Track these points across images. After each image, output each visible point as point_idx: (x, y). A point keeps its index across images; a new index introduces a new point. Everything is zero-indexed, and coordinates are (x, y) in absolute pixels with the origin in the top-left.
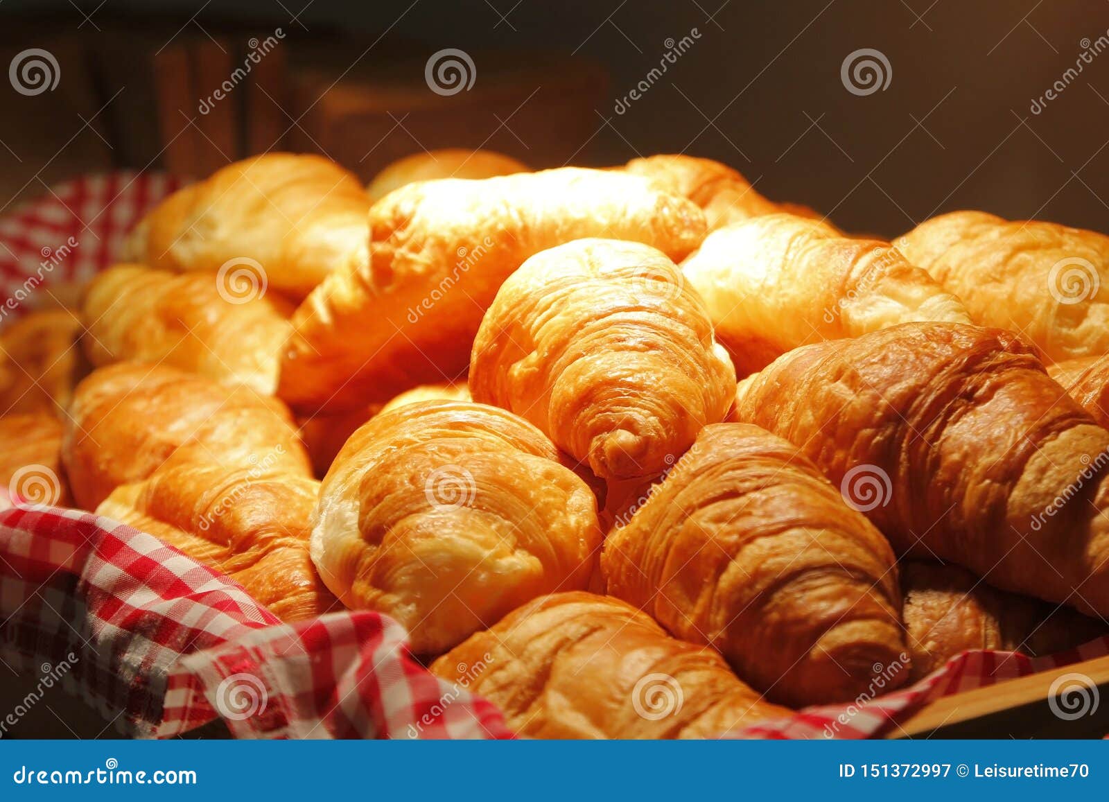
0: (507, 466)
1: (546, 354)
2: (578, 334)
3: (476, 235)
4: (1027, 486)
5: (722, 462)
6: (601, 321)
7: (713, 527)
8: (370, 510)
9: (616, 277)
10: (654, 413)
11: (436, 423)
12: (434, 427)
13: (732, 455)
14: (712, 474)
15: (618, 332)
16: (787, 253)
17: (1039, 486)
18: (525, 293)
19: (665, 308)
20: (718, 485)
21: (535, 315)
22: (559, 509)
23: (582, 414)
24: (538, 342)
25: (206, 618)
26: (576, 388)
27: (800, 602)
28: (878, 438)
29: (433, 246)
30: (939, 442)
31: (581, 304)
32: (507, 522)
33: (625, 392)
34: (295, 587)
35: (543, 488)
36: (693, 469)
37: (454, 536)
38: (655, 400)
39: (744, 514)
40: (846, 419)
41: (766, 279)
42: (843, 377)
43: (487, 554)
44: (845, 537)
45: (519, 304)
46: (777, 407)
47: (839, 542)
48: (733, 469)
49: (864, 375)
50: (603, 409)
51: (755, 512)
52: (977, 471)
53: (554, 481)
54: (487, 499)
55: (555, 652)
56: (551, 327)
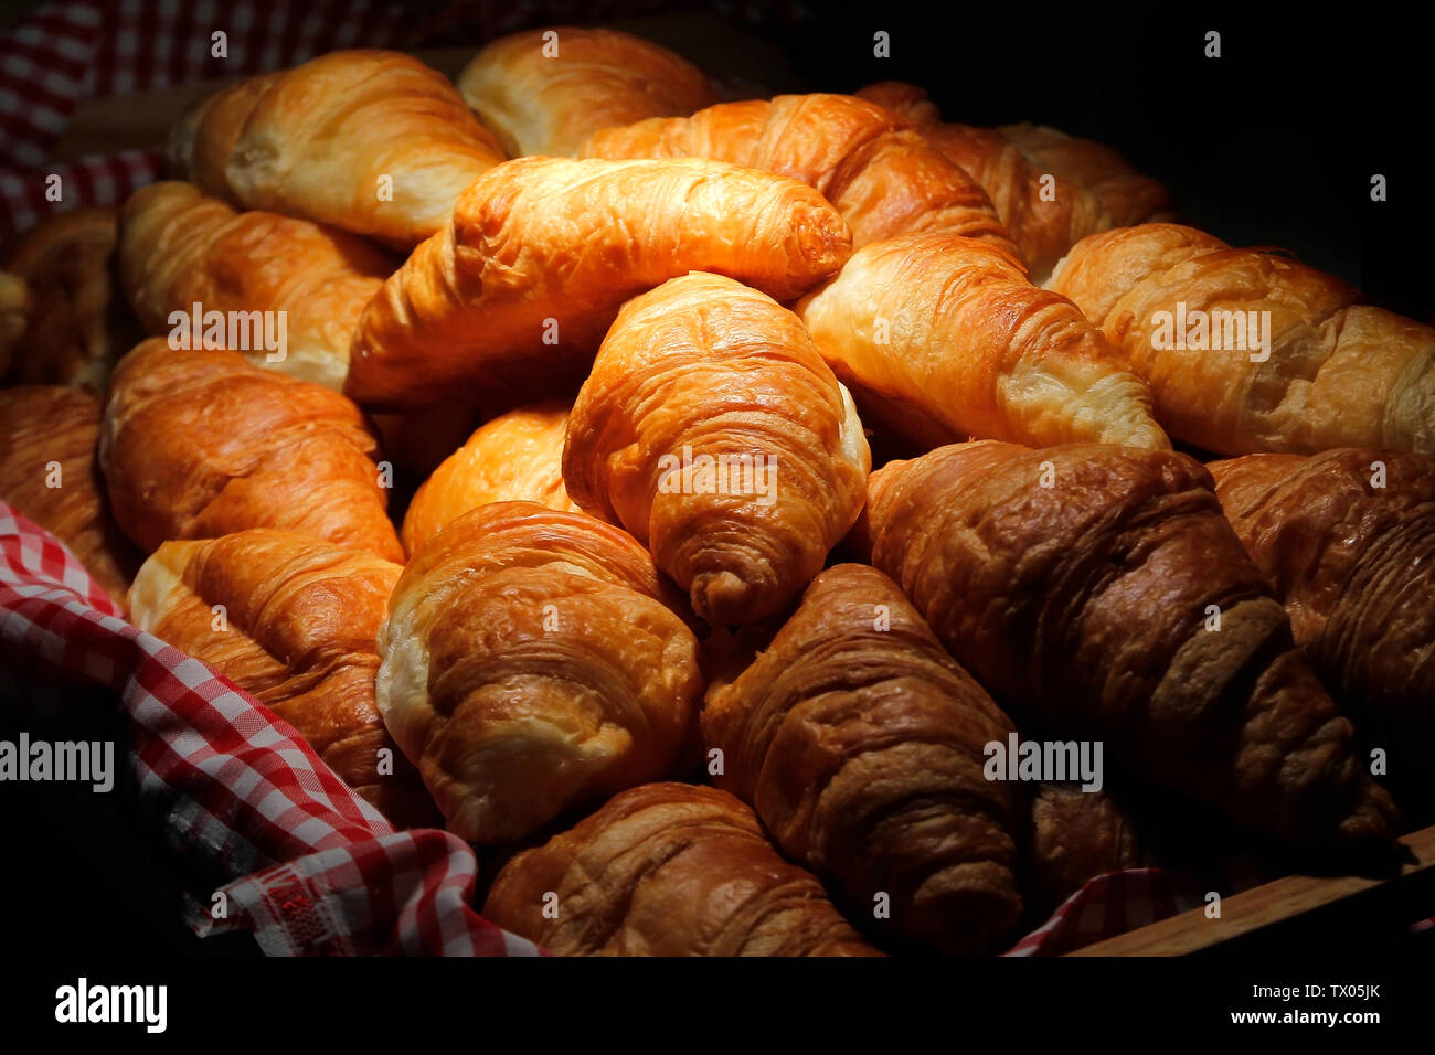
0: (594, 619)
1: (648, 453)
2: (685, 433)
3: (578, 249)
4: (1173, 684)
5: (834, 638)
6: (712, 421)
7: (817, 729)
8: (441, 673)
9: (733, 355)
10: (764, 554)
11: (520, 540)
12: (518, 545)
13: (844, 629)
14: (821, 652)
15: (728, 439)
16: (939, 305)
17: (1185, 685)
18: (626, 372)
19: (786, 408)
20: (827, 670)
21: (637, 400)
22: (653, 666)
23: (685, 545)
24: (641, 433)
25: (259, 792)
26: (679, 512)
27: (905, 835)
28: (1012, 609)
29: (528, 258)
30: (1080, 617)
31: (690, 395)
32: (593, 692)
33: (733, 525)
34: (360, 724)
35: (637, 642)
36: (801, 644)
37: (532, 718)
38: (766, 538)
39: (850, 714)
40: (978, 582)
41: (912, 337)
42: (979, 526)
43: (568, 738)
44: (961, 752)
45: (619, 385)
46: (909, 531)
47: (955, 760)
48: (846, 650)
49: (1002, 529)
50: (708, 544)
51: (863, 715)
52: (1118, 659)
53: (650, 627)
54: (571, 666)
55: (637, 876)
56: (654, 420)
